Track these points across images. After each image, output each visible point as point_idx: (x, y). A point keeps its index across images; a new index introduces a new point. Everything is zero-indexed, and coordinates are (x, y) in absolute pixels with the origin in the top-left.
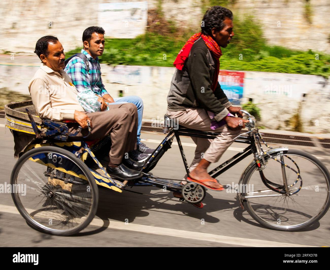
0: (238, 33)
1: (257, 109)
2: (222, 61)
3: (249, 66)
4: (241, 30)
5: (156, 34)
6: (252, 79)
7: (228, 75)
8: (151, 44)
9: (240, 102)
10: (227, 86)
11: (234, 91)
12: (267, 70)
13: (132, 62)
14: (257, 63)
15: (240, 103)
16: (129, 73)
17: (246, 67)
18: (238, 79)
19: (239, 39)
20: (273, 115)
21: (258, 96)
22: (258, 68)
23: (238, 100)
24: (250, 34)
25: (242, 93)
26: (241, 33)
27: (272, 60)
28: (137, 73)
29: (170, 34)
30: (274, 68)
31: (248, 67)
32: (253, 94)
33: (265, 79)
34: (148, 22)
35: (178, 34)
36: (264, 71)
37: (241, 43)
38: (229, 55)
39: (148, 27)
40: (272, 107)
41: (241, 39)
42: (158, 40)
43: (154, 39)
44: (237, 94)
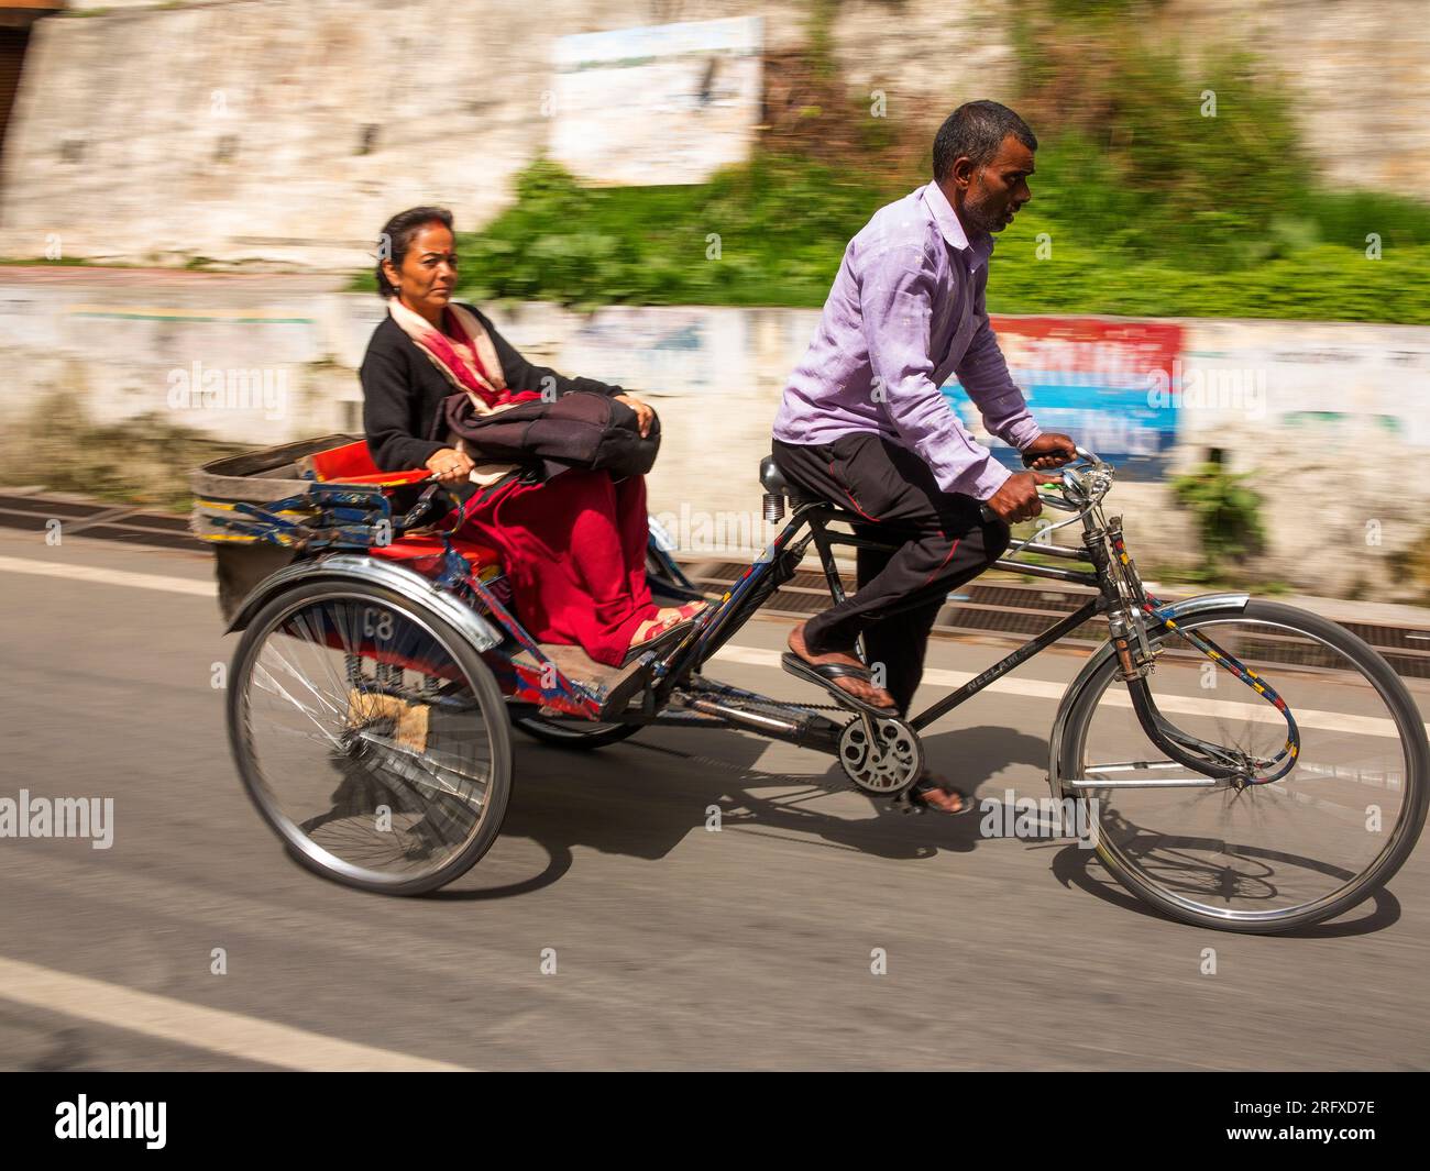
0: (1175, 138)
1: (1243, 500)
2: (1084, 272)
3: (1213, 292)
4: (1188, 123)
5: (797, 160)
6: (1218, 355)
7: (1103, 338)
8: (773, 204)
9: (1163, 468)
10: (1099, 392)
11: (1131, 417)
12: (1301, 309)
13: (668, 291)
14: (1256, 280)
15: (1167, 471)
16: (651, 339)
17: (1199, 301)
18: (1150, 356)
19: (1179, 168)
20: (1328, 527)
21: (1252, 436)
22: (1257, 303)
23: (1153, 459)
24: (1229, 140)
25: (1173, 424)
26: (1195, 139)
27: (1324, 264)
28: (688, 341)
29: (865, 158)
30: (1334, 298)
31: (1206, 301)
32: (1226, 428)
33: (1285, 357)
34: (765, 106)
35: (896, 157)
36: (1281, 314)
37: (1190, 185)
38: (1131, 242)
39: (763, 130)
40: (1320, 489)
41: (1189, 166)
42: (803, 187)
43: (781, 183)
44: (1149, 430)
